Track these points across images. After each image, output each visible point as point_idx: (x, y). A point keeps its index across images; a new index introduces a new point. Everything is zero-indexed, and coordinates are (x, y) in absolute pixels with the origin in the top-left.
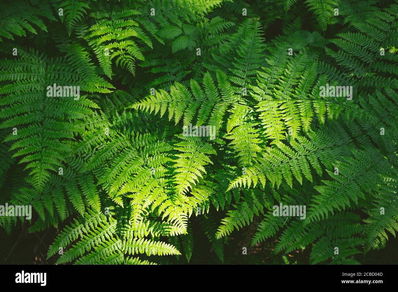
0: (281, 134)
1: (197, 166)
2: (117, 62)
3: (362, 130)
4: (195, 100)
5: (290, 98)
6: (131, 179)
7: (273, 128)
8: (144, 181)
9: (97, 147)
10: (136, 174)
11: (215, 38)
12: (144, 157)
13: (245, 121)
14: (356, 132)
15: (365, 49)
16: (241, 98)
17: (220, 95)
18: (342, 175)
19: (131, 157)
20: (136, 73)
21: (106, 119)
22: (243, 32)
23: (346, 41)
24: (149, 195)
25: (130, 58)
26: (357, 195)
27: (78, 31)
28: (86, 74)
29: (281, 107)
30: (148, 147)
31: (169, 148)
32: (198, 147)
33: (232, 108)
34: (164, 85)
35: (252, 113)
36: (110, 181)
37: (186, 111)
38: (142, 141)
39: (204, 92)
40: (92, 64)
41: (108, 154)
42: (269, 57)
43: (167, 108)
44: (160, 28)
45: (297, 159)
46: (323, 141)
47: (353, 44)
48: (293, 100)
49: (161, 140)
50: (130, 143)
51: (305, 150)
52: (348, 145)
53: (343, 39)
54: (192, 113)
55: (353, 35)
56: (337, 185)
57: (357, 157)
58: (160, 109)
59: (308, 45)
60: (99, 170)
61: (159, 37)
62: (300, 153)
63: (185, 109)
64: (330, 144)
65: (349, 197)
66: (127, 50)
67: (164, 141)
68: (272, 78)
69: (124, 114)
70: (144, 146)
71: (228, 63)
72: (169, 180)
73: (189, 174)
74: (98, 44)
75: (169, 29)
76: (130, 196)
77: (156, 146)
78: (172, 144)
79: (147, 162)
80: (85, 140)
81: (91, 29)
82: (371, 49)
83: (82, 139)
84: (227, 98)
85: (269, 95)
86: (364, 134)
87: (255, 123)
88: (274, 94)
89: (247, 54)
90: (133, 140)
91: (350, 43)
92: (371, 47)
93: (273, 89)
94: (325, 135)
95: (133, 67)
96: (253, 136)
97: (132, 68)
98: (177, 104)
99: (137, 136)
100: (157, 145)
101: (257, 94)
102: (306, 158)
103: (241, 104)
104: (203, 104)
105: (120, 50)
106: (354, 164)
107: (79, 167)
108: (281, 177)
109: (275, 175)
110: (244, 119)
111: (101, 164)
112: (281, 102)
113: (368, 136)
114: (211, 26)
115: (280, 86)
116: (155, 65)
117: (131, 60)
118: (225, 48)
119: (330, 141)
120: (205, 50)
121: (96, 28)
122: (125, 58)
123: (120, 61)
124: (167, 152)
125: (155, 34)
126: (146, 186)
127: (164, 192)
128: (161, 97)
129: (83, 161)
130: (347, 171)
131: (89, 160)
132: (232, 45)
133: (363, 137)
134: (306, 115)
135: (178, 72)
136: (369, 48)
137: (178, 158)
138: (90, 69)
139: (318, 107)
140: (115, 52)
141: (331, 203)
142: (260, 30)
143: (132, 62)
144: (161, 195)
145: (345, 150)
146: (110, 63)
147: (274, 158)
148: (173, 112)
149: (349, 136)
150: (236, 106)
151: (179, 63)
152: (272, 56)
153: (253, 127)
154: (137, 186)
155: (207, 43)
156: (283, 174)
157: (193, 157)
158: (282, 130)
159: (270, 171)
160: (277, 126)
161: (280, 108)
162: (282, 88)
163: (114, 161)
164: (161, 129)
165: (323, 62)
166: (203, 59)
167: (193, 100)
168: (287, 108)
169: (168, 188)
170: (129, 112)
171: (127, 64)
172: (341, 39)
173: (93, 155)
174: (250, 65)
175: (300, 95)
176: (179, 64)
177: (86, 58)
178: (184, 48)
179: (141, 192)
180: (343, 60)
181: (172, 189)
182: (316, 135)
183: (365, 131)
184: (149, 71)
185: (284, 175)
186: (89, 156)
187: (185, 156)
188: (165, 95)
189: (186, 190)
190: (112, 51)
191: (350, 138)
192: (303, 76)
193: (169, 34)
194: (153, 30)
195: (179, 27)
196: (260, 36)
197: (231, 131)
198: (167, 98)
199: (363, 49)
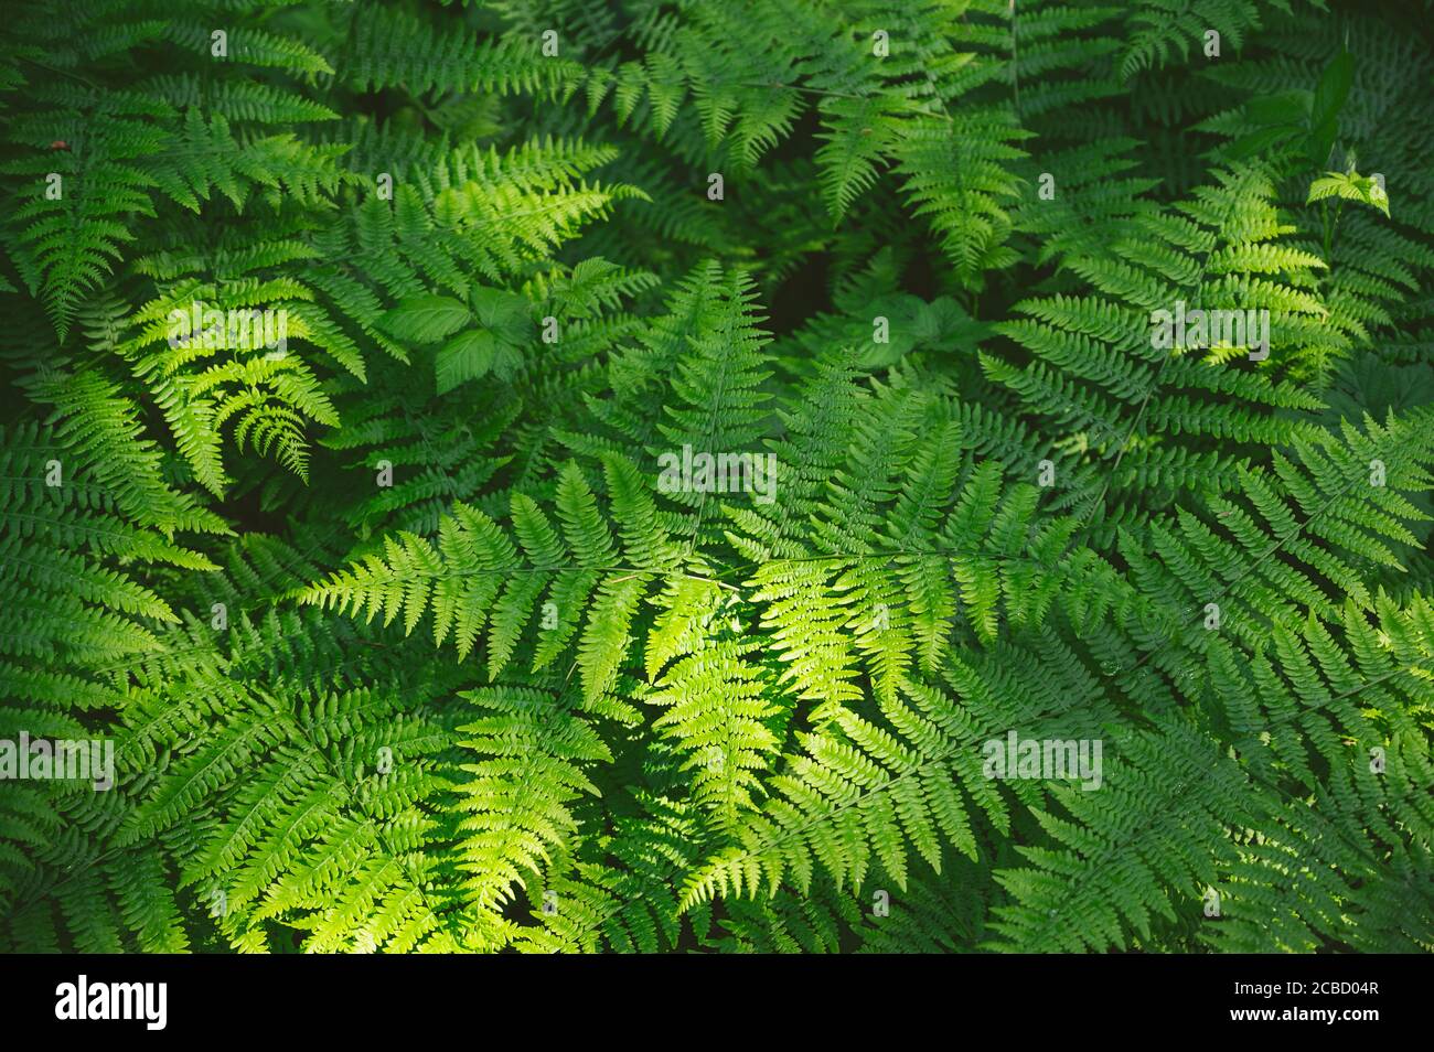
0: (846, 680)
1: (544, 804)
2: (240, 433)
3: (1134, 650)
4: (528, 566)
5: (870, 551)
6: (303, 861)
7: (813, 662)
8: (351, 864)
9: (175, 748)
10: (321, 841)
11: (592, 333)
12: (349, 776)
13: (712, 638)
14: (1114, 658)
15: (1119, 352)
16: (696, 553)
17: (620, 547)
18: (1086, 828)
19: (299, 777)
20: (310, 471)
21: (207, 640)
22: (689, 311)
23: (1050, 328)
24: (370, 916)
25: (285, 419)
26: (1144, 904)
27: (93, 324)
28: (127, 482)
29: (838, 582)
30: (362, 739)
31: (436, 742)
32: (543, 735)
33: (664, 590)
34: (416, 511)
35: (737, 605)
36: (227, 869)
37: (496, 607)
38: (338, 719)
39: (562, 534)
40: (147, 444)
41: (217, 769)
42: (787, 402)
43: (429, 599)
44: (389, 303)
45: (915, 774)
46: (1005, 698)
47: (1079, 336)
48: (879, 557)
49: (408, 712)
50: (296, 726)
51: (945, 740)
52: (1090, 708)
53: (1039, 321)
54: (520, 615)
55: (1074, 306)
56: (1073, 866)
57: (1134, 755)
58: (403, 604)
59: (917, 348)
60: (184, 831)
61: (390, 337)
62: (926, 751)
63: (495, 602)
64: (1029, 712)
65: (1117, 910)
66: (276, 389)
67: (420, 716)
68: (801, 478)
69: (272, 619)
70: (349, 738)
71: (643, 427)
72: (444, 860)
73: (514, 835)
74: (168, 371)
75: (422, 307)
76: (300, 924)
77: (390, 734)
78: (449, 727)
79: (360, 797)
80: (130, 723)
81: (139, 319)
82: (1141, 351)
83: (119, 722)
84: (646, 556)
85: (795, 538)
86: (1142, 665)
87: (745, 642)
88: (812, 534)
89: (709, 392)
90: (307, 717)
91: (1068, 333)
92: (1140, 345)
93: (806, 517)
94: (1008, 676)
95: (299, 449)
96: (740, 689)
97: (297, 453)
98: (465, 583)
99: (322, 702)
100: (395, 731)
101: (753, 538)
102: (949, 769)
103: (693, 574)
104: (555, 579)
105: (250, 388)
106: (1124, 784)
107: (112, 826)
108: (864, 851)
109: (843, 840)
110: (708, 627)
111: (192, 811)
112: (837, 566)
113: (1157, 671)
114: (575, 290)
115: (832, 505)
116: (382, 441)
117: (290, 425)
118: (629, 370)
119: (1029, 701)
120: (558, 379)
121: (159, 314)
122: (270, 417)
123: (252, 428)
124: (430, 756)
125: (372, 326)
126: (357, 882)
127: (425, 905)
128: (405, 560)
129: (123, 801)
130: (1104, 812)
131: (148, 798)
132: (656, 360)
133: (1140, 675)
134: (930, 611)
135: (463, 463)
136: (1133, 349)
137: (473, 777)
138: (141, 465)
139: (971, 580)
140: (230, 398)
141: (1059, 937)
142: (752, 302)
143: (293, 432)
144: (415, 915)
145: (1085, 729)
146: (216, 438)
147: (835, 775)
148: (450, 614)
149: (1092, 676)
150: (676, 581)
151: (465, 428)
152: (799, 400)
153: (740, 659)
154: (324, 885)
155: (563, 351)
156: (871, 836)
157: (527, 772)
158: (846, 667)
159: (822, 825)
160: (829, 653)
161: (835, 588)
162: (839, 514)
163: (239, 798)
164: (407, 672)
165: (978, 406)
166: (549, 411)
167: (522, 567)
168: (862, 587)
169: (439, 887)
170: (291, 614)
171: (277, 439)
172: (1034, 321)
173: (162, 778)
174: (721, 430)
175: (906, 538)
176: (465, 435)
177: (127, 425)
178: (480, 376)
179: (338, 905)
180: (1046, 399)
181: (451, 893)
182: (978, 679)
183: (1146, 653)
184: (360, 463)
185: (873, 840)
186: (147, 779)
187: (498, 768)
188: (421, 554)
189: (504, 893)
190: (219, 394)
191: (1095, 681)
192: (914, 469)
193: (423, 327)
194: (366, 312)
195: (457, 297)
196: (755, 326)
197: (663, 673)
198: (427, 563)
199: (1114, 354)
